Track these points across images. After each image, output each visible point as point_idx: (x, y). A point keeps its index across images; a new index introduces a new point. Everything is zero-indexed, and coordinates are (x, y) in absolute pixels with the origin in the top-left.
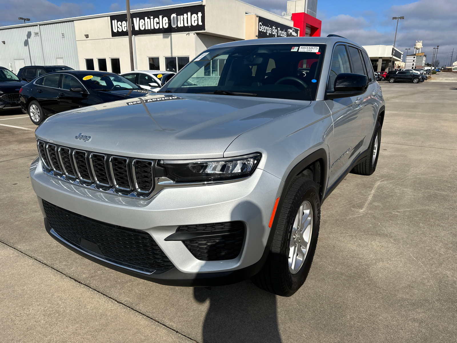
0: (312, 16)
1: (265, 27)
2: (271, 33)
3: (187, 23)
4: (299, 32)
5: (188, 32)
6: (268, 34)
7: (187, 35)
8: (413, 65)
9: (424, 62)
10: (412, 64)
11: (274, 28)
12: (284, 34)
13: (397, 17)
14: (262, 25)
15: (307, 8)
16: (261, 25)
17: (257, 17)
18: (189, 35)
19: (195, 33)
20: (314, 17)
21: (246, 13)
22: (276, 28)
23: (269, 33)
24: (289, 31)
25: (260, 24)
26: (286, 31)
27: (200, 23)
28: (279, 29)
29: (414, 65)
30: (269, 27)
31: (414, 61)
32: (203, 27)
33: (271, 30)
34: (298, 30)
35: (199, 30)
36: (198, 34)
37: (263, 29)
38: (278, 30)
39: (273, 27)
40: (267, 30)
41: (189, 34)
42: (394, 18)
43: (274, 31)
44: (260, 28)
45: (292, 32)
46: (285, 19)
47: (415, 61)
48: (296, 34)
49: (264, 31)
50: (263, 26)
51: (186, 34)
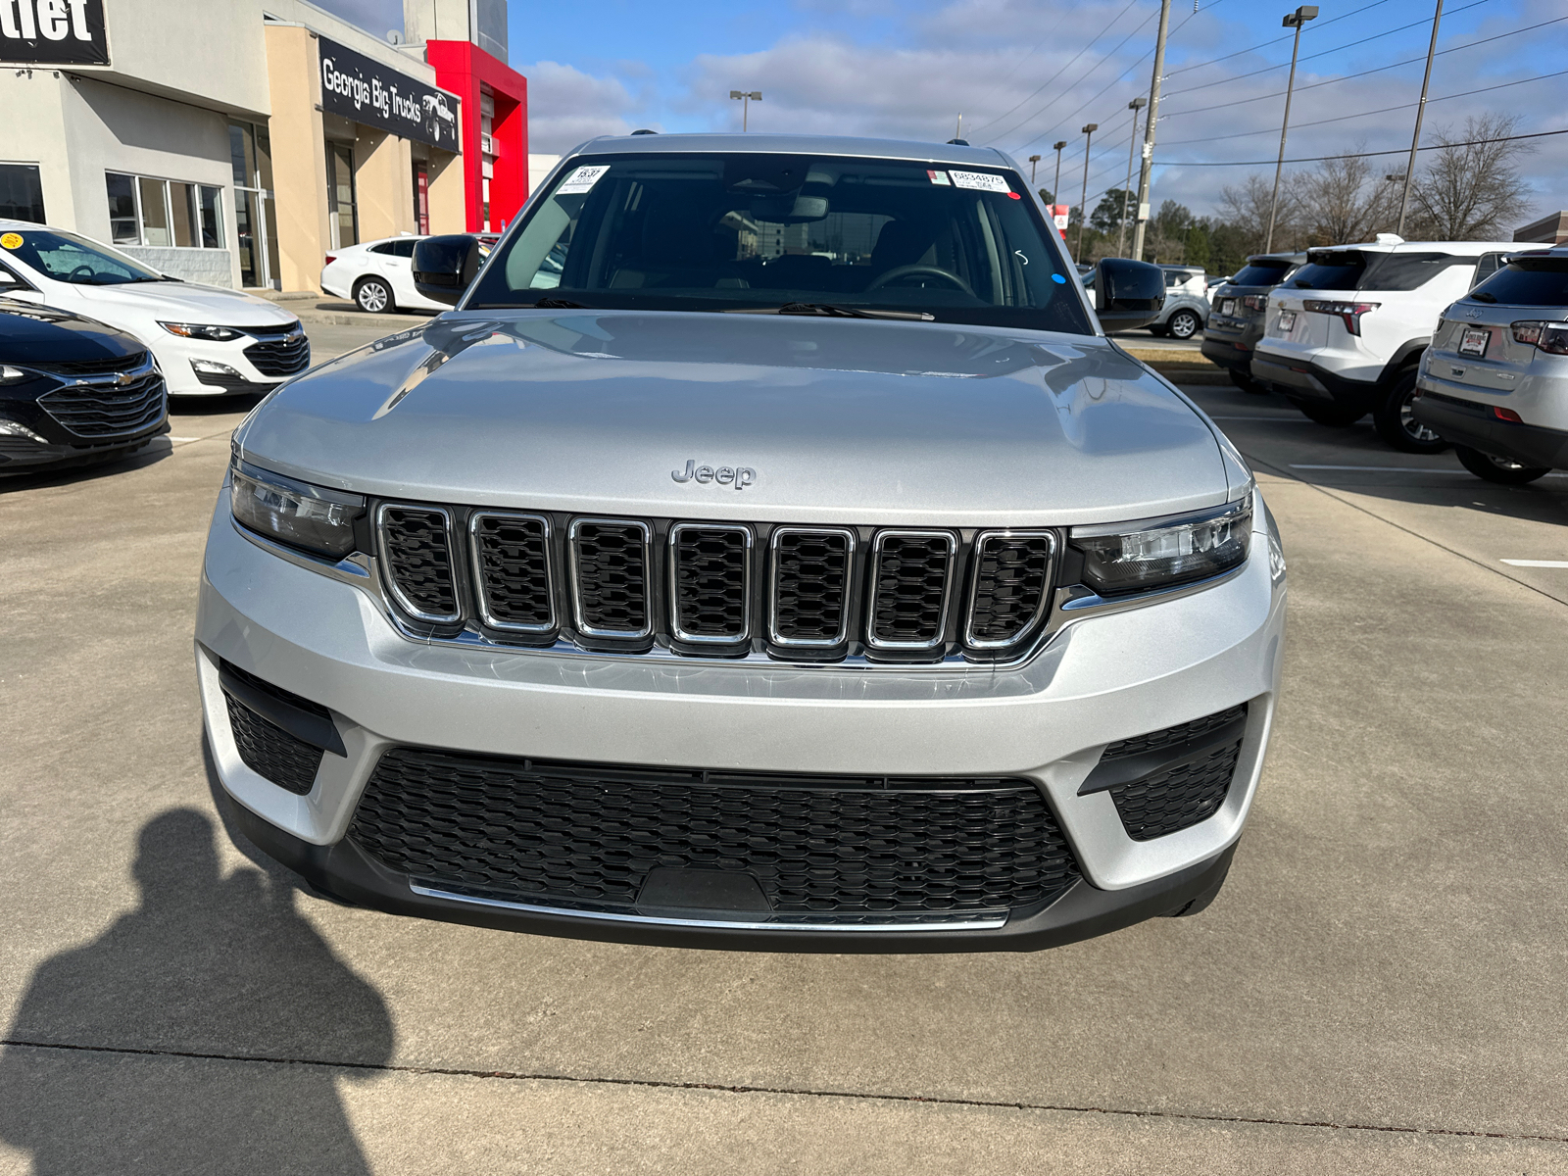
0: (497, 58)
1: (344, 76)
2: (367, 101)
3: (18, 26)
4: (459, 107)
5: (24, 65)
6: (358, 106)
7: (18, 74)
8: (778, 242)
9: (805, 236)
10: (775, 241)
11: (376, 86)
12: (412, 110)
13: (743, 93)
14: (334, 70)
15: (479, 30)
16: (332, 69)
17: (311, 36)
18: (30, 77)
19: (61, 70)
20: (504, 63)
21: (266, 18)
22: (385, 88)
23: (363, 103)
24: (428, 103)
25: (328, 66)
26: (418, 100)
27: (83, 34)
28: (394, 90)
29: (782, 245)
30: (359, 79)
31: (779, 232)
32: (97, 50)
33: (366, 89)
34: (456, 101)
35: (76, 62)
36: (72, 78)
37: (338, 85)
38: (390, 94)
39: (375, 82)
40: (352, 88)
41: (30, 73)
42: (736, 95)
43: (376, 97)
44: (329, 81)
45: (438, 107)
46: (407, 55)
47: (782, 232)
48: (453, 116)
49: (345, 93)
50: (336, 73)
51: (17, 71)
